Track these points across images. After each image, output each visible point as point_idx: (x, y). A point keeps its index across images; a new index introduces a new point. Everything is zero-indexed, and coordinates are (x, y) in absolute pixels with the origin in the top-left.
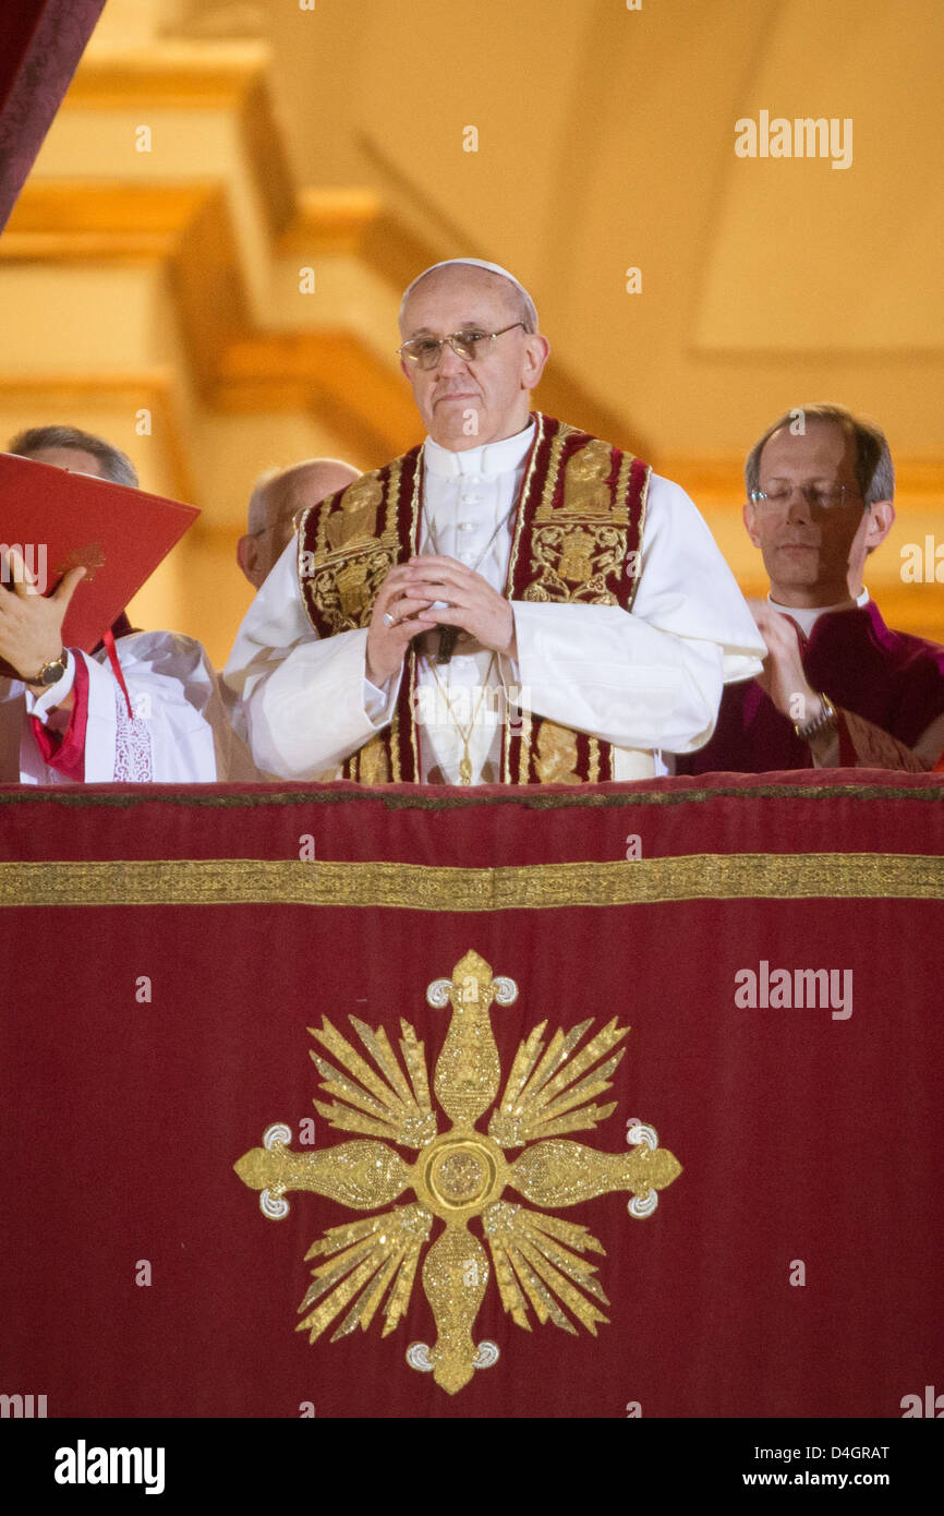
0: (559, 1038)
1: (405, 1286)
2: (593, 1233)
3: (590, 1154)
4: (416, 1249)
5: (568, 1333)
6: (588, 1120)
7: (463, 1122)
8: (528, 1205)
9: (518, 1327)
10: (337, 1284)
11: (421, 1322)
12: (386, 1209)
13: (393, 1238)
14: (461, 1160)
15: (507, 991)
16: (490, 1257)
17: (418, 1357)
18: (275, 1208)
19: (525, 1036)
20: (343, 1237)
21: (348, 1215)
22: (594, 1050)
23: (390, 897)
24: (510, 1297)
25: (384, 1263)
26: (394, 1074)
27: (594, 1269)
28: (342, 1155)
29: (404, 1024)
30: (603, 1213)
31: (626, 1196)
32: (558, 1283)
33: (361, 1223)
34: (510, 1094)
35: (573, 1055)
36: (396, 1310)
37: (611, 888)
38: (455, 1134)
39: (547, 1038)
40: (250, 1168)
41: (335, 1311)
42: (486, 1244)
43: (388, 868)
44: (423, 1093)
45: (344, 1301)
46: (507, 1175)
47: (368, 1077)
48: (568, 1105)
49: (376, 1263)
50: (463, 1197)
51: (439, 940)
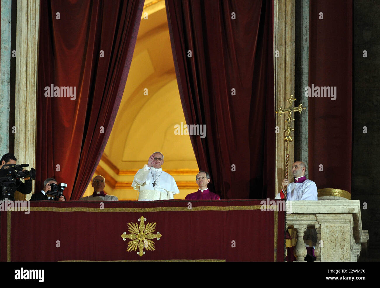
1: (136, 247)
2: (154, 242)
3: (153, 234)
4: (138, 243)
5: (152, 251)
6: (153, 231)
7: (142, 232)
8: (148, 239)
9: (147, 250)
10: (130, 246)
11: (138, 250)
12: (134, 240)
13: (136, 242)
14: (142, 235)
15: (145, 220)
17: (138, 253)
18: (125, 240)
19: (147, 224)
20: (131, 242)
21: (131, 240)
22: (153, 225)
23: (134, 211)
24: (146, 248)
25: (135, 245)
26: (135, 227)
27: (154, 245)
28: (131, 235)
29: (136, 223)
30: (155, 240)
31: (157, 238)
32: (151, 246)
34: (146, 229)
36: (136, 249)
37: (155, 210)
39: (149, 224)
40: (122, 236)
41: (130, 249)
42: (144, 243)
43: (135, 209)
44: (138, 229)
46: (146, 236)
47: (133, 228)
48: (151, 230)
50: (142, 238)
51: (139, 215)
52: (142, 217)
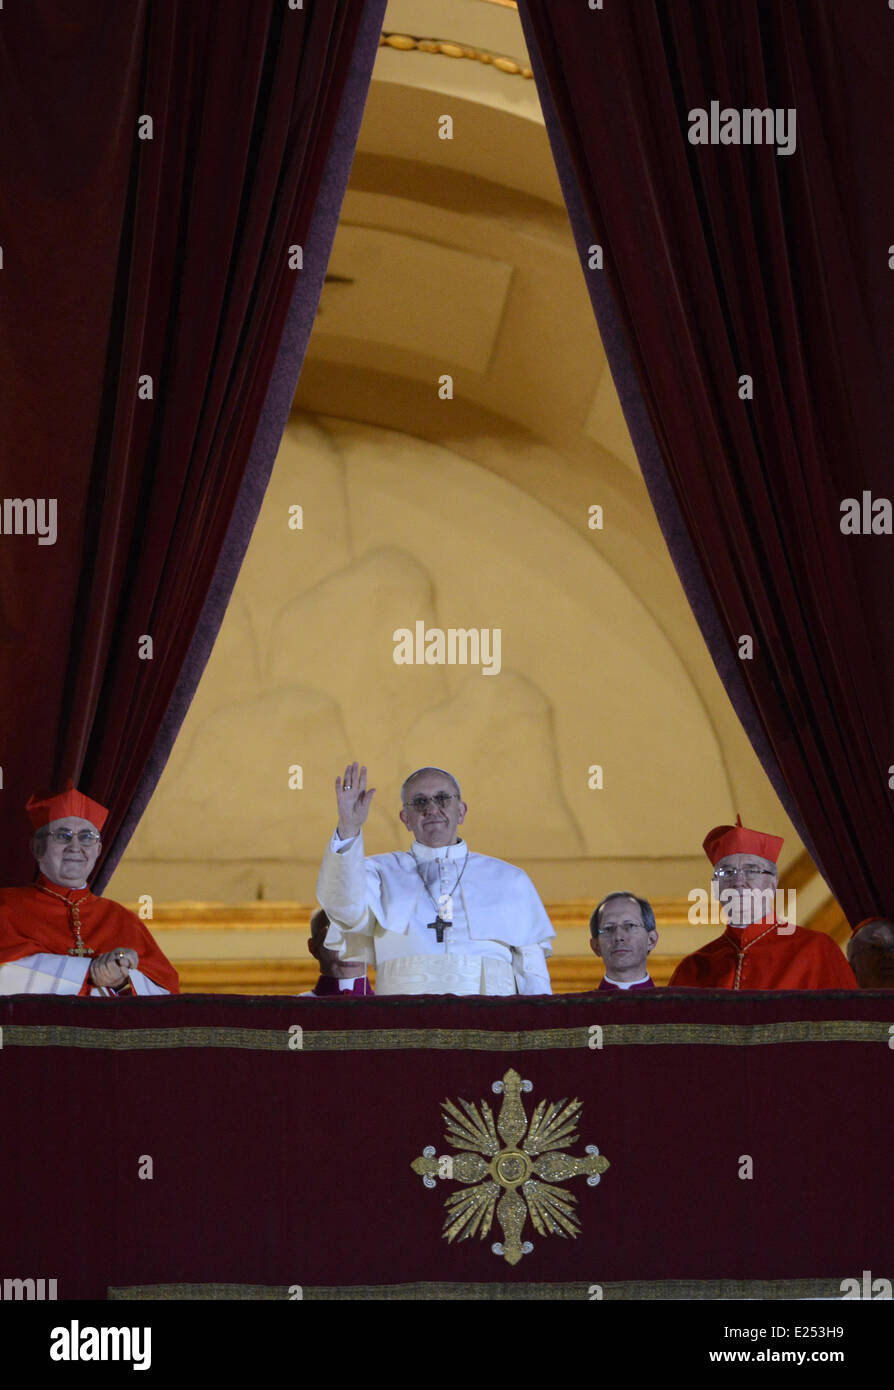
0: (552, 1107)
1: (489, 1217)
2: (572, 1193)
3: (569, 1158)
4: (493, 1200)
5: (563, 1238)
6: (566, 1143)
7: (512, 1144)
8: (542, 1181)
9: (541, 1236)
10: (460, 1216)
11: (497, 1234)
12: (479, 1183)
13: (484, 1196)
14: (512, 1161)
15: (528, 1086)
16: (527, 1205)
17: (497, 1249)
18: (430, 1183)
19: (537, 1106)
20: (461, 1196)
21: (464, 1186)
22: (567, 1112)
23: (474, 1045)
24: (536, 1222)
25: (479, 1208)
26: (480, 1123)
27: (573, 1209)
29: (482, 1101)
30: (576, 1184)
31: (585, 1177)
32: (557, 1216)
33: (469, 1190)
34: (532, 1131)
35: (558, 1115)
36: (486, 1228)
37: (571, 1041)
38: (507, 1150)
39: (547, 1107)
40: (418, 1166)
41: (459, 1228)
42: (524, 1198)
43: (473, 1032)
44: (492, 1131)
45: (462, 1224)
46: (532, 1168)
48: (557, 1136)
49: (476, 1207)
50: (514, 1176)
51: (497, 1064)
52: (511, 1075)
